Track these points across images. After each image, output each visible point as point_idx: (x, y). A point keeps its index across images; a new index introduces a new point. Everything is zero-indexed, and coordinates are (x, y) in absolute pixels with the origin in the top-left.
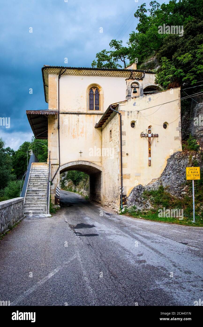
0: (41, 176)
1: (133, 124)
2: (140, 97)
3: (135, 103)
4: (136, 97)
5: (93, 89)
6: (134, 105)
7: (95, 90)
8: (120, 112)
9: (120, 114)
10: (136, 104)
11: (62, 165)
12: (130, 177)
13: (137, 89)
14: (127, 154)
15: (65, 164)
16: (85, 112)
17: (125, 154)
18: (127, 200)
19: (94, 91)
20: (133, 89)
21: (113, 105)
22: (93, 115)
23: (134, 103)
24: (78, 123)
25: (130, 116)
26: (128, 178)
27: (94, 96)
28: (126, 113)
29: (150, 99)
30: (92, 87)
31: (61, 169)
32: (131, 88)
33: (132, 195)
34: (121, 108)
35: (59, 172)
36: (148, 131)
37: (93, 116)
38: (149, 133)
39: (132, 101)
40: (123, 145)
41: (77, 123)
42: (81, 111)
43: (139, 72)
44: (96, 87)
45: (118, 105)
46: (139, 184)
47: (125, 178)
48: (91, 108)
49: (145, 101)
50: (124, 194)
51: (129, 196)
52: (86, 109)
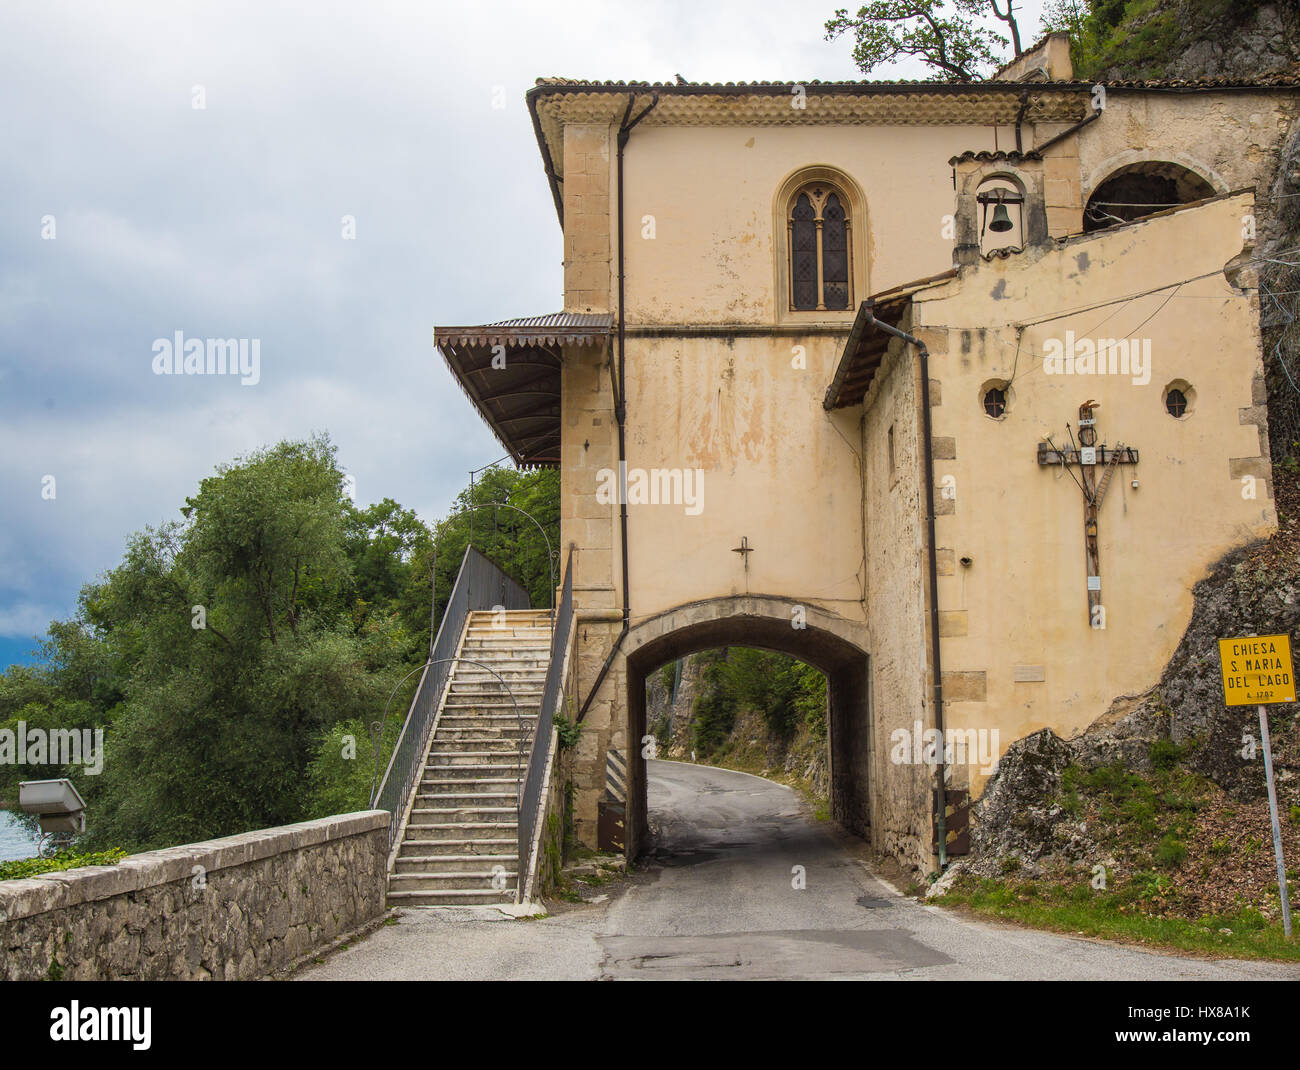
0: (514, 690)
1: (995, 399)
2: (1030, 252)
3: (1002, 284)
4: (1004, 254)
5: (811, 194)
6: (998, 293)
7: (823, 198)
8: (917, 337)
9: (919, 346)
10: (1008, 287)
11: (642, 624)
12: (985, 691)
13: (1012, 211)
14: (966, 562)
15: (659, 616)
16: (768, 320)
17: (952, 559)
18: (972, 821)
19: (819, 205)
20: (991, 207)
21: (877, 300)
22: (811, 340)
23: (993, 283)
24: (729, 388)
25: (973, 355)
26: (975, 697)
27: (819, 234)
28: (955, 342)
29: (1083, 262)
30: (809, 186)
31: (631, 646)
32: (980, 207)
33: (997, 790)
34: (928, 313)
35: (621, 664)
36: (1075, 431)
37: (816, 345)
38: (1083, 444)
39: (983, 277)
40: (944, 514)
41: (721, 384)
42: (747, 317)
43: (1065, 94)
44: (828, 186)
45: (909, 298)
46: (1041, 728)
47: (959, 694)
48: (802, 299)
49: (1059, 271)
50: (956, 786)
51: (985, 795)
52: (772, 308)
